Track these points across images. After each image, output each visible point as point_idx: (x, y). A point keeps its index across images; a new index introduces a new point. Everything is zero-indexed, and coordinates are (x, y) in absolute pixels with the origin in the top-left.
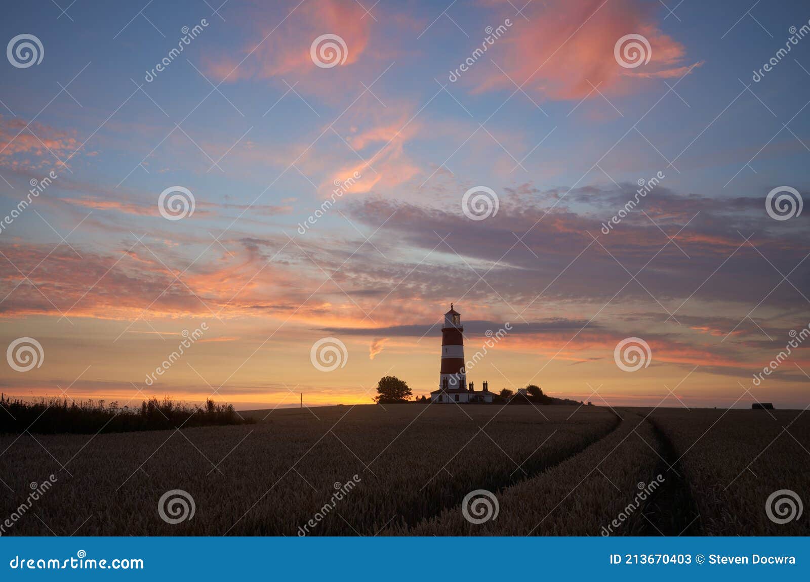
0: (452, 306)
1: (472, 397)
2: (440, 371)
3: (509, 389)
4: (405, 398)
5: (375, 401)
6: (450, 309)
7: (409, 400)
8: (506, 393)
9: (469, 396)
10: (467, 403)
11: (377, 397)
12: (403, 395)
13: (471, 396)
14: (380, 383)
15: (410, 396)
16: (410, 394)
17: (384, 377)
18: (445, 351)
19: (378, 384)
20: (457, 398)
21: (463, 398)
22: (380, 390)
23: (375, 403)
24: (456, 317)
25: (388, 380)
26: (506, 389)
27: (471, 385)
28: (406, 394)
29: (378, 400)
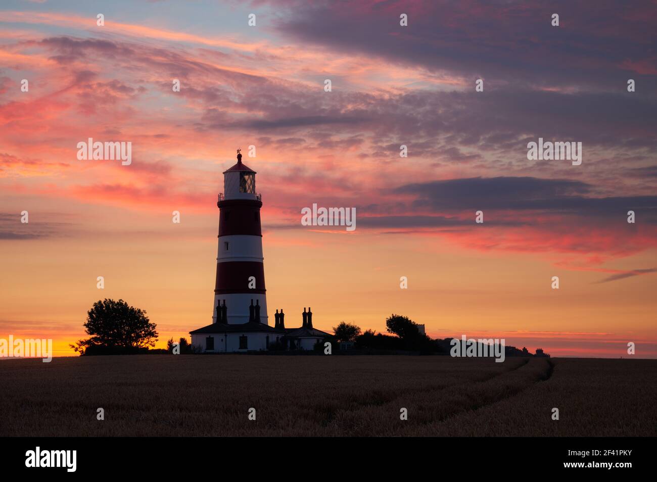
0: (239, 157)
1: (275, 339)
2: (214, 287)
3: (352, 324)
4: (144, 344)
5: (76, 350)
6: (236, 161)
7: (151, 348)
8: (345, 331)
9: (268, 338)
10: (261, 353)
11: (82, 342)
12: (138, 337)
13: (273, 338)
14: (90, 314)
15: (153, 339)
16: (152, 334)
17: (100, 302)
18: (224, 247)
19: (87, 316)
20: (243, 342)
21: (256, 341)
22: (92, 327)
23: (78, 354)
24: (246, 177)
25: (107, 307)
26: (347, 323)
27: (280, 317)
28: (146, 335)
29: (84, 348)
